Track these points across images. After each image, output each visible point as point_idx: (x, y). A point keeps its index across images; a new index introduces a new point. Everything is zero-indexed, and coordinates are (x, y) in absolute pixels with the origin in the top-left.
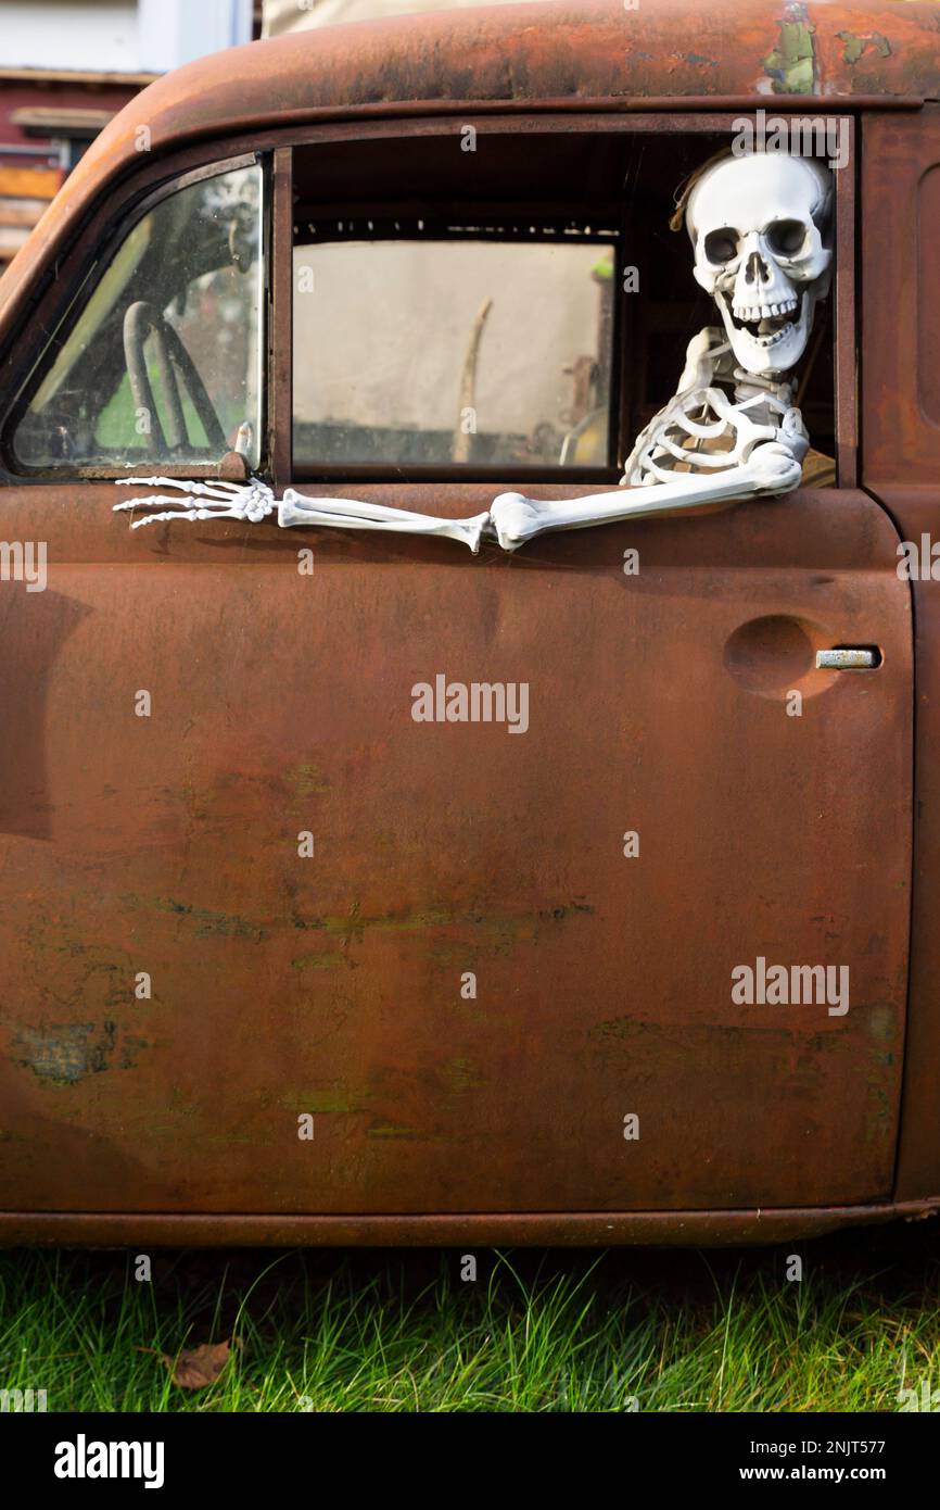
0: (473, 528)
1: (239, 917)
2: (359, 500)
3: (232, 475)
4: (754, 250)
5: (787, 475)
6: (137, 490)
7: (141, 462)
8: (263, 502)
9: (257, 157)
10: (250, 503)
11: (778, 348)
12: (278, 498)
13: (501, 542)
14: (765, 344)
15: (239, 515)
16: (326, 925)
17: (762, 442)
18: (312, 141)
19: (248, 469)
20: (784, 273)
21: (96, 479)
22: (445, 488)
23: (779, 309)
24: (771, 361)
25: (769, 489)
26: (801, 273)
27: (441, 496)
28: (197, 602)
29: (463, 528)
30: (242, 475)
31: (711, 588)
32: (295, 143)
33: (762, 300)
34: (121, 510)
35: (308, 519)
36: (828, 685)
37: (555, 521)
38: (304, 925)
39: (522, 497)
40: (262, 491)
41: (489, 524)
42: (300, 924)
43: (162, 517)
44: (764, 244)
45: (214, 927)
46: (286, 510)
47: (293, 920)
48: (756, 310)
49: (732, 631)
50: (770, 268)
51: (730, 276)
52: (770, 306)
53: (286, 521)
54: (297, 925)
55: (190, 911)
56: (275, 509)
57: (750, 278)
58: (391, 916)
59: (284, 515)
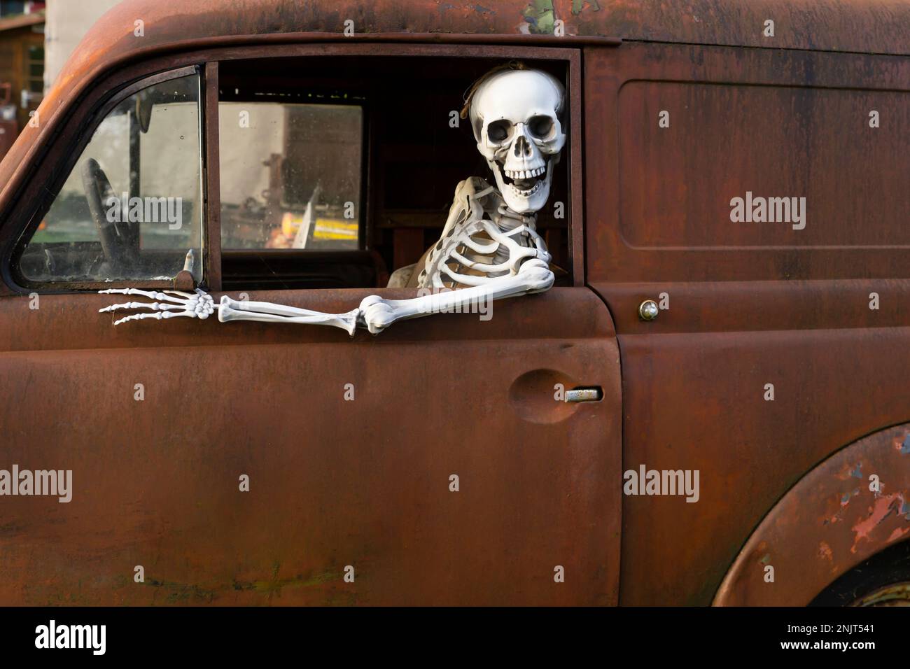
0: (350, 319)
1: (196, 586)
2: (271, 302)
3: (184, 287)
4: (521, 135)
5: (547, 280)
6: (115, 298)
7: (116, 278)
8: (206, 306)
9: (196, 69)
10: (196, 306)
11: (534, 197)
12: (217, 301)
13: (369, 329)
14: (526, 194)
15: (192, 314)
16: (255, 587)
17: (527, 258)
18: (232, 58)
19: (195, 283)
20: (539, 150)
21: (84, 290)
22: (327, 292)
23: (536, 173)
24: (530, 205)
25: (535, 290)
26: (549, 149)
27: (325, 298)
28: (162, 375)
29: (343, 319)
30: (191, 286)
31: (499, 353)
32: (221, 59)
33: (526, 166)
34: (105, 312)
35: (240, 316)
36: (573, 412)
37: (403, 314)
38: (241, 588)
39: (380, 298)
40: (205, 297)
41: (361, 317)
42: (238, 587)
43: (136, 317)
44: (527, 131)
45: (179, 594)
46: (225, 311)
47: (234, 585)
48: (522, 173)
49: (513, 380)
50: (530, 146)
51: (504, 150)
52: (531, 171)
53: (224, 319)
54: (236, 588)
55: (162, 584)
56: (216, 310)
57: (517, 153)
58: (299, 577)
59: (223, 314)
